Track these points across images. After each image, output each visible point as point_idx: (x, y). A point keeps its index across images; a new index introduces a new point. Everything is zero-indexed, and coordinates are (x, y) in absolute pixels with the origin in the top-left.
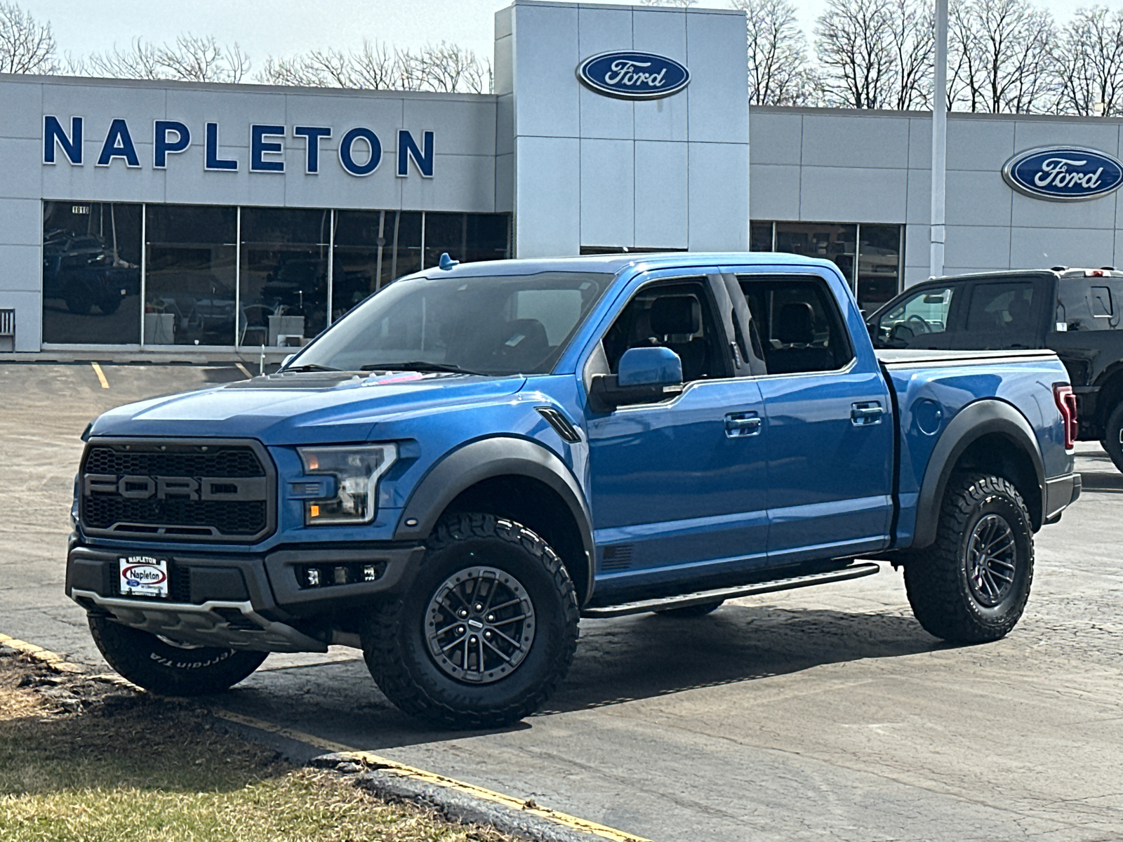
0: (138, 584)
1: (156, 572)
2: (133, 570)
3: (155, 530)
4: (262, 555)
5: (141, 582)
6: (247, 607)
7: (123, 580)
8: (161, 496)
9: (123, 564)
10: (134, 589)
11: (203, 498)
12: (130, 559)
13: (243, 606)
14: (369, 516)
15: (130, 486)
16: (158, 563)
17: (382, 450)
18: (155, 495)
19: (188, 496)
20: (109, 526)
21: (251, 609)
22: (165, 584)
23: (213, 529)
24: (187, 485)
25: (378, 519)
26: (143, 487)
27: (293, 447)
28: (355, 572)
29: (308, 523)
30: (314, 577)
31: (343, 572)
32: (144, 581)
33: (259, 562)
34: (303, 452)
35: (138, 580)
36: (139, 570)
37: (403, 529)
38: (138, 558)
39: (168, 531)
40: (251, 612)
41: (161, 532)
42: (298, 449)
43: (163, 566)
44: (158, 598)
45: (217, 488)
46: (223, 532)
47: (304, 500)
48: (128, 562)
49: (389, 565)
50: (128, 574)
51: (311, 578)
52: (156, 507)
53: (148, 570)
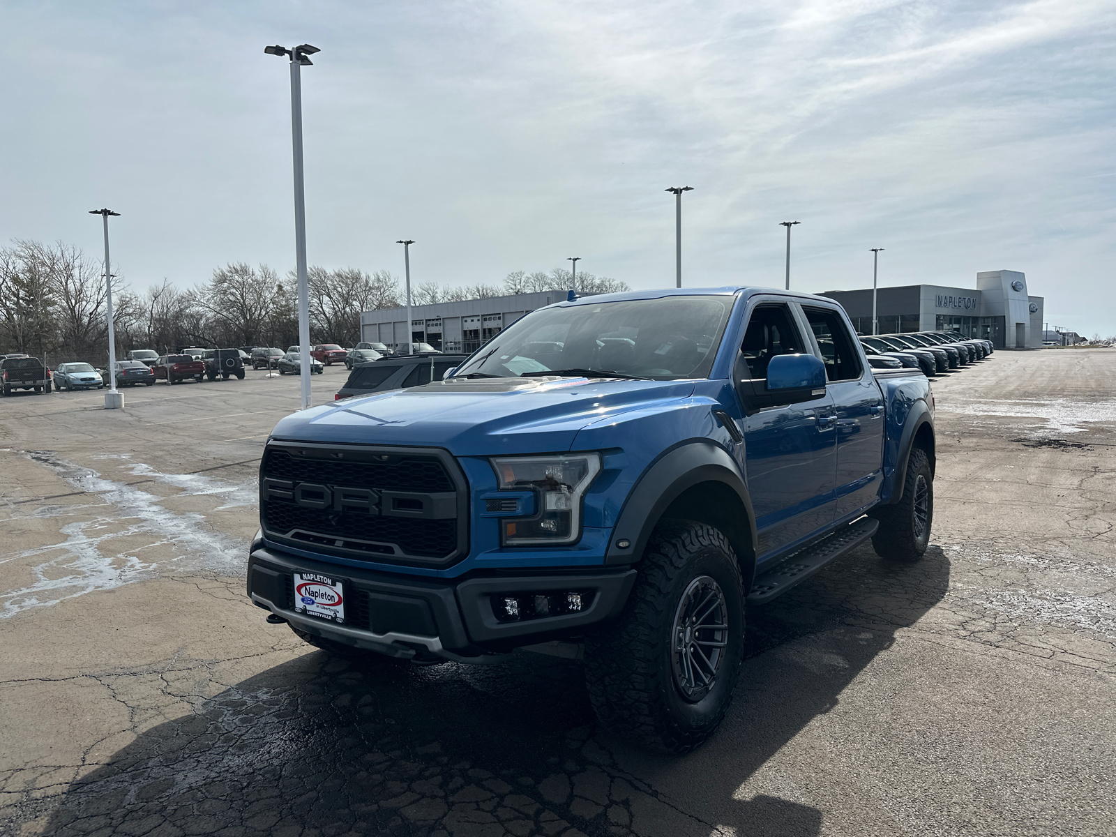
0: (313, 603)
1: (332, 593)
2: (308, 587)
3: (332, 542)
4: (453, 582)
5: (315, 601)
6: (435, 643)
7: (298, 597)
8: (338, 508)
9: (298, 580)
10: (309, 607)
11: (384, 513)
12: (304, 576)
13: (430, 642)
14: (574, 536)
15: (308, 494)
16: (334, 584)
17: (586, 461)
18: (332, 506)
19: (368, 510)
20: (287, 532)
21: (441, 647)
22: (341, 608)
23: (396, 547)
24: (366, 498)
25: (583, 539)
26: (319, 495)
27: (486, 458)
28: (559, 601)
29: (504, 545)
30: (512, 606)
31: (546, 601)
32: (319, 600)
33: (448, 590)
34: (497, 463)
35: (313, 598)
36: (314, 588)
37: (613, 552)
38: (312, 576)
39: (347, 544)
40: (440, 651)
41: (339, 544)
42: (492, 459)
43: (339, 588)
44: (333, 621)
45: (401, 503)
46: (406, 551)
47: (500, 519)
48: (302, 578)
49: (598, 595)
50: (303, 590)
51: (508, 608)
52: (333, 518)
53: (324, 589)
